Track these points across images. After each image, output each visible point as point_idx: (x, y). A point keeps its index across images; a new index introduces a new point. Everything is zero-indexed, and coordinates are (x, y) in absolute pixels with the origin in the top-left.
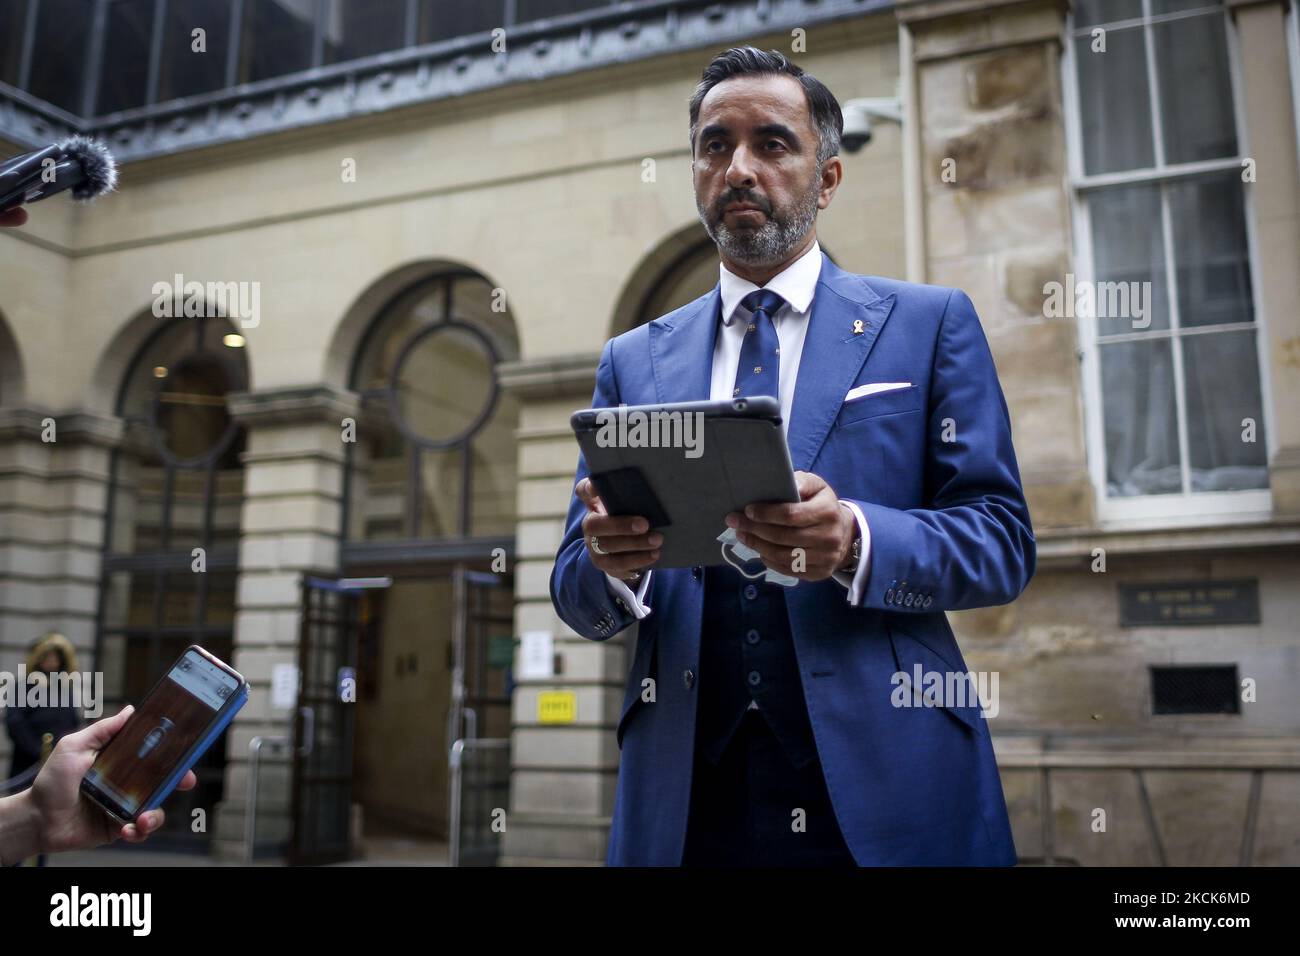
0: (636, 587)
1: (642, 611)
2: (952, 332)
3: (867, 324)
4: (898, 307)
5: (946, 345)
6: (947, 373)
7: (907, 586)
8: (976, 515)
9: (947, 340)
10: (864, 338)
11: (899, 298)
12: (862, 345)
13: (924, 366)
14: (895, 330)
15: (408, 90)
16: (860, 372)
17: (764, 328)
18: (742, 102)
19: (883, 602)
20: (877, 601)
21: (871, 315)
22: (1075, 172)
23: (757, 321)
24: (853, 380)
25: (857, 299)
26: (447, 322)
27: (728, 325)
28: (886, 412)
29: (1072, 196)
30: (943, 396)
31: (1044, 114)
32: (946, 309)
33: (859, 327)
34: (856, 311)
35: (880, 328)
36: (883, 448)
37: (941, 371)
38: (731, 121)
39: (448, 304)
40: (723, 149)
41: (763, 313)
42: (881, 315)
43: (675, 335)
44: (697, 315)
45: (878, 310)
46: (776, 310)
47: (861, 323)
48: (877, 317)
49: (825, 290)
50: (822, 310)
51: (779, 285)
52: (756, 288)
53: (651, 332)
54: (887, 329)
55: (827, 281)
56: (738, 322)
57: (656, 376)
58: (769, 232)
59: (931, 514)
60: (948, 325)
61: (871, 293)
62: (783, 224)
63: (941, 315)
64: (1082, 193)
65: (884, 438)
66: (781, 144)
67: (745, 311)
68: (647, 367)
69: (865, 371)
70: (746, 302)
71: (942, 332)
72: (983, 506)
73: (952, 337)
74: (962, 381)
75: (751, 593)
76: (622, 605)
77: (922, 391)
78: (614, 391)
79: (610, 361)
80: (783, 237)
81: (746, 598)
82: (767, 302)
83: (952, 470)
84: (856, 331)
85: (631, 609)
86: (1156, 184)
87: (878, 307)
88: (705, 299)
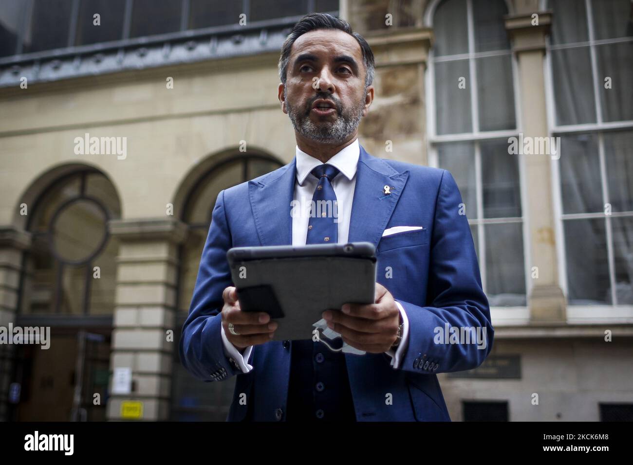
0: (243, 352)
1: (248, 368)
2: (446, 196)
3: (392, 189)
4: (410, 179)
5: (442, 204)
6: (443, 222)
7: (426, 357)
8: (463, 313)
9: (443, 201)
10: (391, 197)
11: (411, 174)
12: (390, 202)
13: (429, 217)
14: (411, 193)
15: (68, 70)
16: (391, 219)
17: (327, 188)
18: (325, 43)
19: (412, 367)
20: (409, 366)
21: (394, 183)
22: (431, 132)
23: (322, 183)
24: (386, 224)
25: (385, 173)
26: (83, 197)
27: (301, 186)
28: (407, 244)
29: (428, 146)
30: (441, 236)
31: (416, 102)
32: (441, 181)
33: (387, 190)
34: (385, 180)
35: (401, 191)
36: (406, 267)
37: (440, 220)
38: (319, 53)
39: (83, 188)
40: (310, 70)
41: (326, 179)
42: (401, 183)
43: (266, 189)
44: (280, 178)
45: (398, 180)
46: (333, 178)
47: (389, 188)
48: (399, 185)
49: (363, 166)
50: (363, 179)
51: (336, 161)
52: (320, 163)
53: (250, 187)
54: (405, 192)
55: (364, 160)
56: (309, 184)
57: (255, 214)
58: (339, 124)
59: (440, 310)
60: (443, 192)
61: (392, 170)
62: (347, 120)
63: (439, 185)
64: (435, 145)
65: (406, 261)
66: (348, 69)
67: (313, 177)
68: (248, 209)
69: (393, 218)
70: (315, 172)
71: (440, 196)
72: (466, 307)
73: (445, 199)
74: (453, 228)
75: (320, 358)
76: (233, 363)
77: (428, 232)
78: (225, 223)
79: (222, 205)
80: (346, 128)
81: (316, 362)
82: (329, 172)
83: (447, 284)
84: (386, 192)
85: (240, 367)
86: (472, 143)
87: (397, 178)
88: (285, 169)
